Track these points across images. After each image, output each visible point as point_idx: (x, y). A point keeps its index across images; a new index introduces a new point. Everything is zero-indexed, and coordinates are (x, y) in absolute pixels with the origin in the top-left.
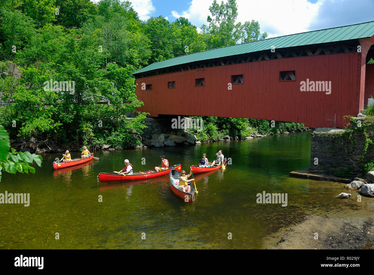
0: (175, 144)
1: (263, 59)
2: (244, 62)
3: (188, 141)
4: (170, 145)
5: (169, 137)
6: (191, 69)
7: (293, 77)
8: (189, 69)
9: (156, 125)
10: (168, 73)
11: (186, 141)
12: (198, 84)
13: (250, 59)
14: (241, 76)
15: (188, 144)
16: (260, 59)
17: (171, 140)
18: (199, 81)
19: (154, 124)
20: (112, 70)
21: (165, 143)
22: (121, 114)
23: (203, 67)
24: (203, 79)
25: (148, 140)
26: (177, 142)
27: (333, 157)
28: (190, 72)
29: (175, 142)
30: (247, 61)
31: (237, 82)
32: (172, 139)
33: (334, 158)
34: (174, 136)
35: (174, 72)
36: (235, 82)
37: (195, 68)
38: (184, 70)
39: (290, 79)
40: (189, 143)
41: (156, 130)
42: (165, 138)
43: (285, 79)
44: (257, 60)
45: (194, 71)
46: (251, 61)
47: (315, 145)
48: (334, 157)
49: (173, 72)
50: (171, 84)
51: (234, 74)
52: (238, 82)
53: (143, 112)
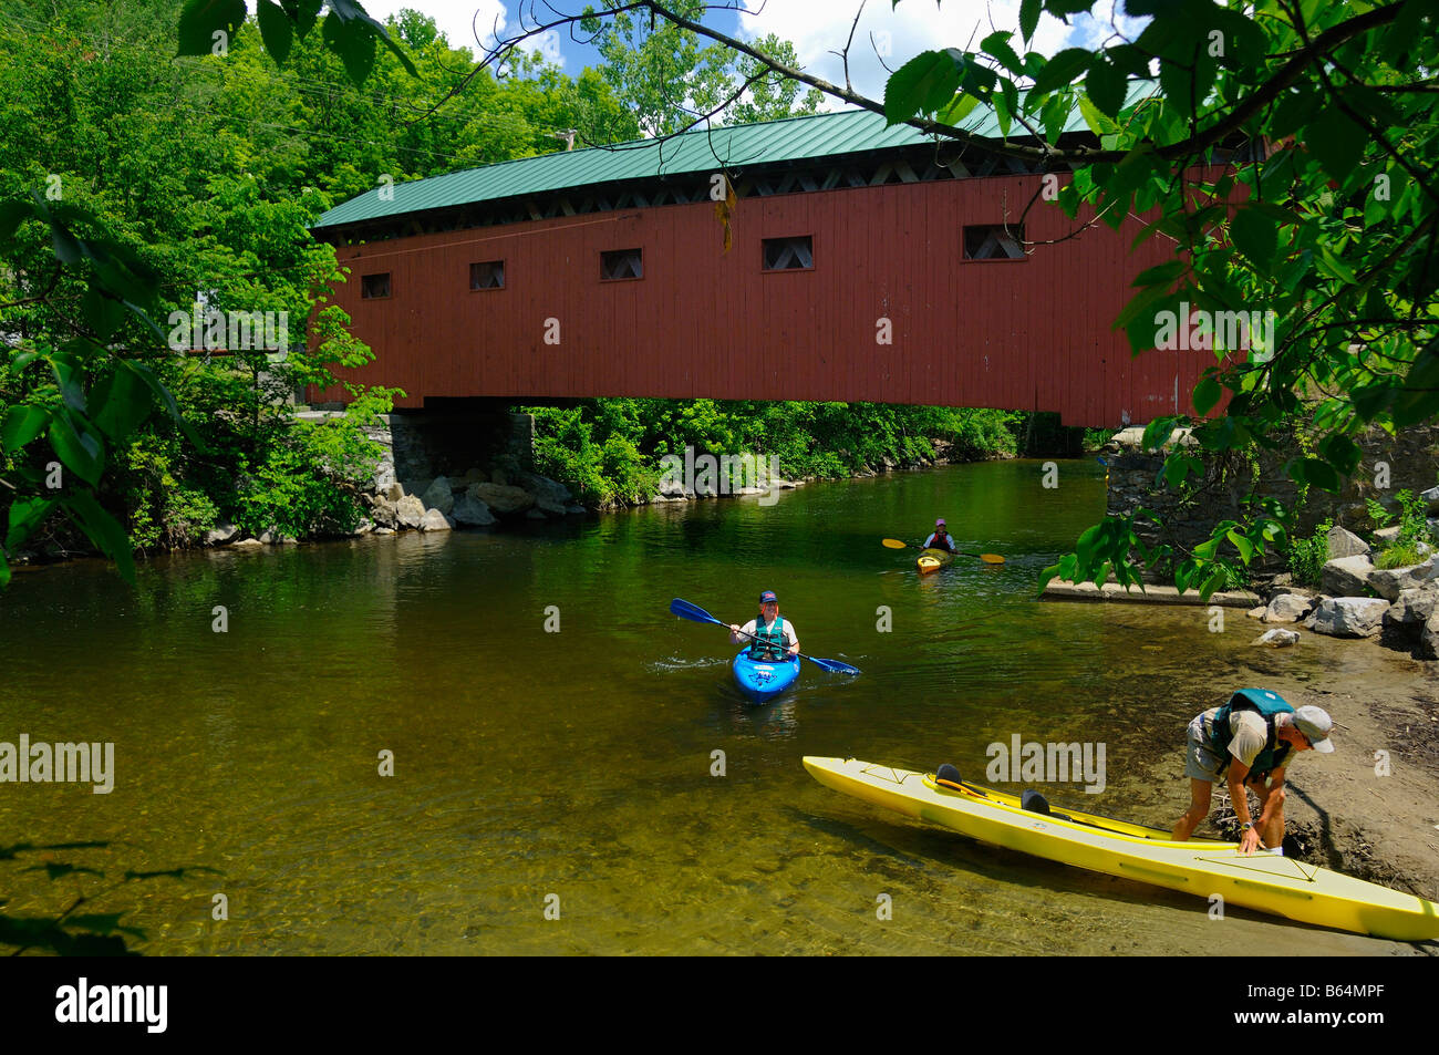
0: (493, 519)
1: (894, 179)
2: (814, 188)
3: (542, 503)
4: (478, 522)
5: (465, 489)
6: (577, 210)
7: (1010, 248)
8: (569, 212)
9: (411, 441)
10: (467, 226)
11: (534, 506)
12: (612, 274)
13: (838, 178)
14: (806, 241)
15: (544, 517)
16: (879, 179)
17: (477, 499)
18: (617, 262)
19: (404, 439)
20: (241, 208)
21: (456, 515)
22: (273, 397)
23: (631, 205)
24: (637, 253)
25: (387, 504)
26: (502, 508)
27: (1187, 524)
28: (572, 224)
29: (492, 510)
30: (827, 183)
31: (782, 265)
32: (481, 499)
33: (1193, 527)
34: (487, 484)
35: (497, 223)
36: (773, 266)
37: (599, 210)
38: (543, 215)
39: (1000, 253)
40: (545, 512)
41: (412, 462)
42: (454, 492)
43: (984, 254)
44: (868, 183)
45: (590, 221)
46: (843, 184)
47: (1125, 483)
48: (1190, 524)
49: (494, 224)
50: (487, 273)
51: (774, 233)
52: (788, 267)
53: (374, 388)
